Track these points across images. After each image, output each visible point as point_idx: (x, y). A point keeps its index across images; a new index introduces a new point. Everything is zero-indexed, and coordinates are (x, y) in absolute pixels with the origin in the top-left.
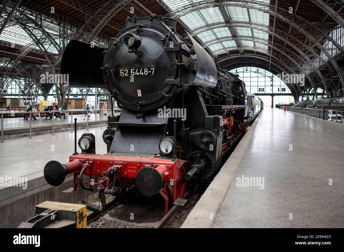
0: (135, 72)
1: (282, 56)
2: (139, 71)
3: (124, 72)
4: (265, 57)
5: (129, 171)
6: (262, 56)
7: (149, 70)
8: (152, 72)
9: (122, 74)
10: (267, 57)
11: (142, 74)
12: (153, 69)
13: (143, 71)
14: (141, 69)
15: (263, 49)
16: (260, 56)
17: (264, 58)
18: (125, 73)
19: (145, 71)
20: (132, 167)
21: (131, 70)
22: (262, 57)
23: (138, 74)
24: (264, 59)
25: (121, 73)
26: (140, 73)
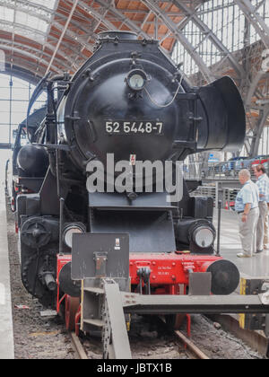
0: (130, 126)
1: (83, 53)
2: (137, 126)
3: (111, 125)
4: (35, 50)
5: (160, 273)
6: (30, 48)
7: (154, 125)
8: (158, 129)
9: (109, 129)
10: (40, 52)
11: (143, 131)
12: (161, 124)
13: (144, 127)
14: (141, 124)
15: (37, 32)
16: (25, 46)
17: (34, 52)
18: (114, 128)
19: (147, 127)
20: (164, 268)
21: (125, 123)
22: (30, 51)
23: (136, 130)
24: (34, 56)
25: (107, 127)
26: (139, 130)
